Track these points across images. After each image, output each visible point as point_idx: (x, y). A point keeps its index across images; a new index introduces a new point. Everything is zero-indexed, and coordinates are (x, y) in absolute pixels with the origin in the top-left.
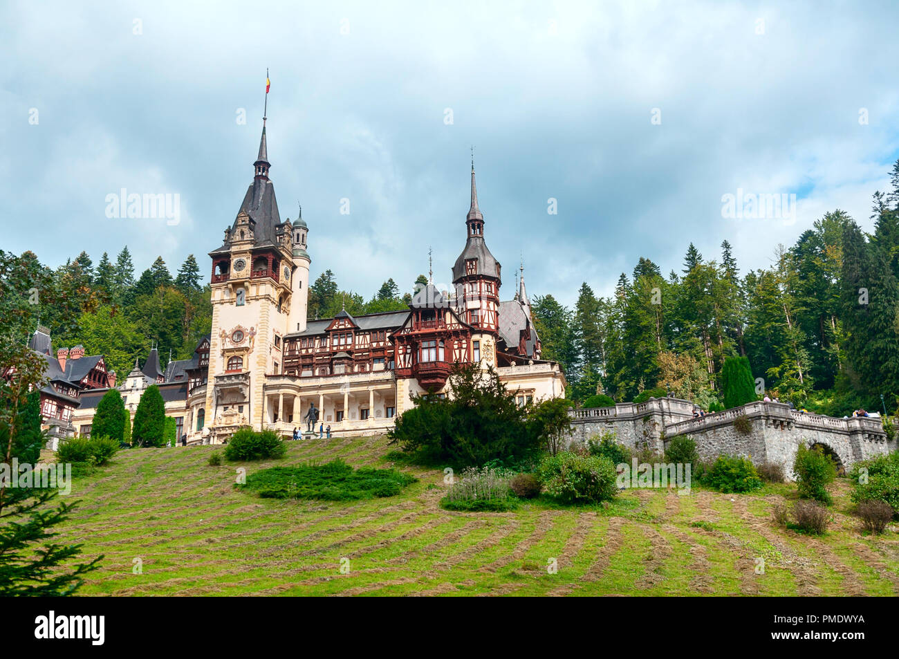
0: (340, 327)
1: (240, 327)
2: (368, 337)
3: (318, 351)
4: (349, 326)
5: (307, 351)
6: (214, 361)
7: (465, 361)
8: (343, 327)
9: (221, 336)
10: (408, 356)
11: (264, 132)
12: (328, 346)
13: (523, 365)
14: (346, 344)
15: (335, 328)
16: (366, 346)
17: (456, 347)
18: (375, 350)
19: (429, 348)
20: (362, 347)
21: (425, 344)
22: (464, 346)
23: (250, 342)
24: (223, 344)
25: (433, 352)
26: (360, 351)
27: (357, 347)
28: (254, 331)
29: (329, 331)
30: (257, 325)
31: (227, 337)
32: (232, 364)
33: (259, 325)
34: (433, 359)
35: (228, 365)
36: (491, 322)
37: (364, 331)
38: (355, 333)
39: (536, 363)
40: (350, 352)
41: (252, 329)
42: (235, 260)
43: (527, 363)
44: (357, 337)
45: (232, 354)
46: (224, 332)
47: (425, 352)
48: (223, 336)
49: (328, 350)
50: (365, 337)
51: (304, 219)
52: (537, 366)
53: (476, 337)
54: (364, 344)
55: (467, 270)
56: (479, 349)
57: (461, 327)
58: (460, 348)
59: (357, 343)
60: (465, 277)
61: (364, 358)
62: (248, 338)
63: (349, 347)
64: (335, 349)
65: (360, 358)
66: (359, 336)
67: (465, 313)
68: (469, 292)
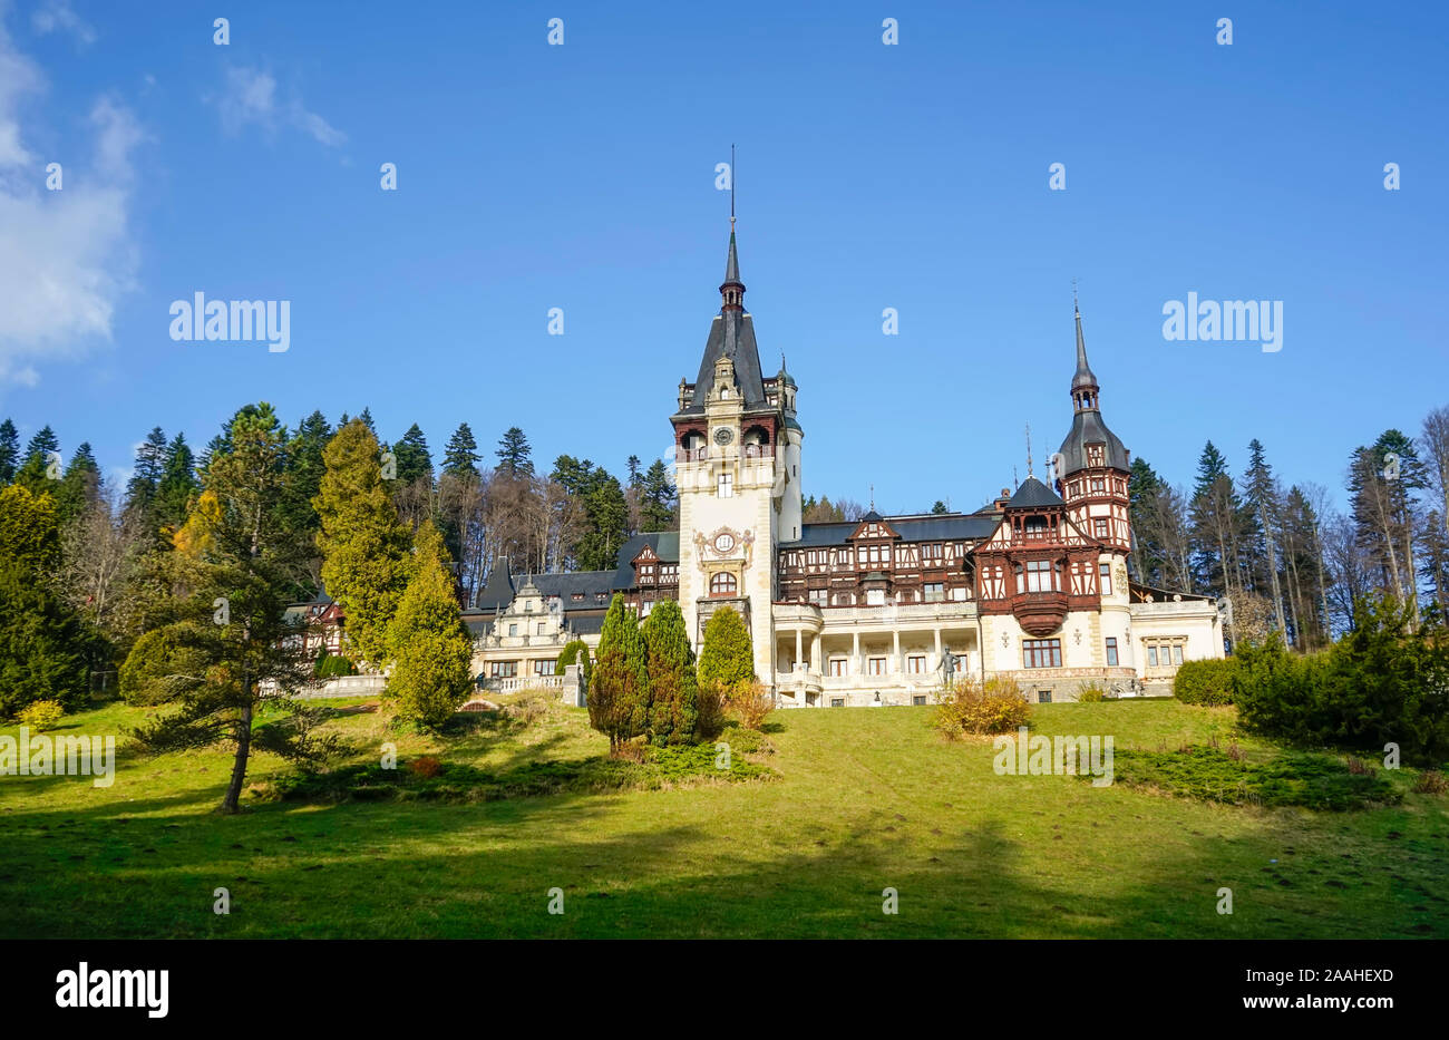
0: (871, 536)
1: (726, 529)
2: (915, 552)
3: (835, 569)
4: (886, 535)
5: (818, 569)
6: (688, 579)
7: (1092, 593)
8: (876, 535)
9: (696, 542)
10: (997, 583)
11: (733, 240)
12: (851, 562)
13: (1163, 601)
14: (880, 561)
15: (861, 536)
16: (913, 565)
17: (1075, 571)
18: (925, 571)
19: (1039, 571)
20: (907, 566)
21: (1032, 565)
22: (1089, 570)
23: (745, 552)
24: (701, 554)
25: (1046, 577)
26: (902, 571)
27: (898, 566)
28: (752, 535)
29: (852, 541)
30: (755, 527)
31: (707, 543)
32: (719, 584)
33: (759, 527)
34: (1047, 586)
35: (712, 584)
36: (1125, 537)
37: (909, 542)
38: (895, 544)
39: (1184, 599)
40: (885, 572)
41: (748, 533)
42: (716, 428)
43: (1171, 599)
44: (897, 552)
45: (719, 569)
46: (700, 535)
47: (1033, 577)
48: (700, 541)
49: (851, 568)
50: (909, 550)
51: (790, 373)
52: (1187, 603)
53: (1104, 558)
54: (910, 563)
55: (1089, 459)
56: (1109, 575)
57: (1083, 543)
58: (1082, 573)
59: (898, 560)
60: (1086, 470)
61: (910, 582)
62: (741, 546)
63: (886, 566)
64: (863, 567)
65: (904, 582)
66: (901, 549)
67: (1085, 523)
68: (1093, 492)
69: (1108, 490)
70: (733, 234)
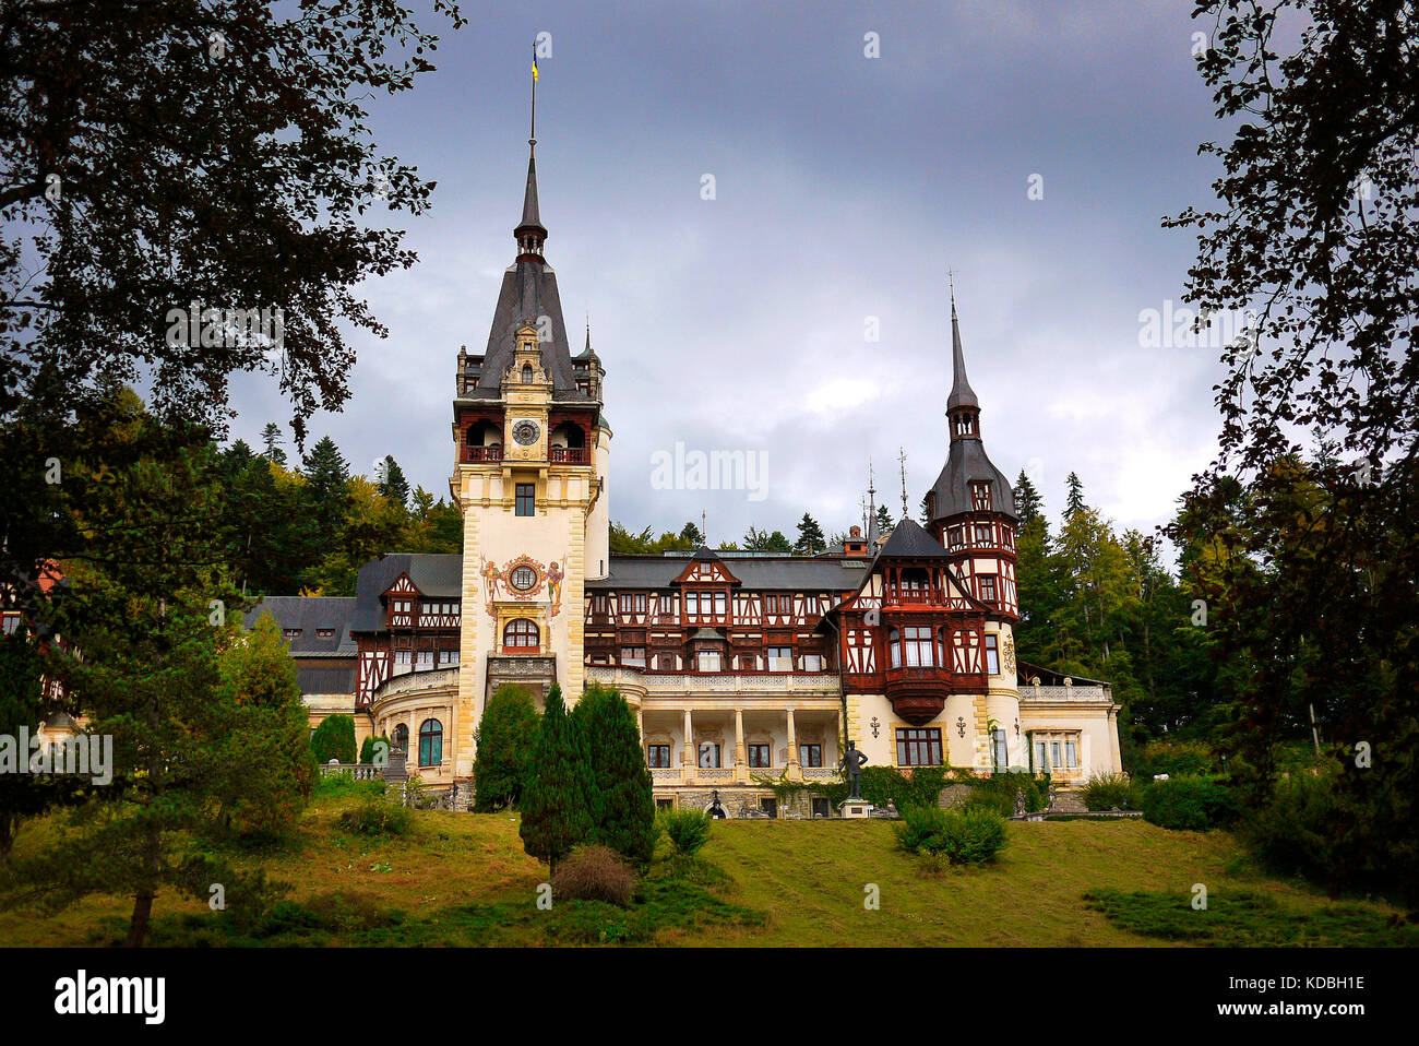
0: (703, 579)
1: (527, 559)
2: (757, 603)
3: (655, 621)
4: (721, 579)
5: (634, 620)
6: (474, 625)
7: (977, 671)
8: (709, 579)
9: (485, 574)
10: (866, 651)
11: (532, 169)
12: (677, 613)
13: (1051, 684)
14: (713, 614)
15: (691, 579)
16: (755, 622)
17: (958, 642)
18: (771, 630)
19: (918, 640)
20: (747, 622)
21: (910, 632)
22: (974, 642)
23: (551, 592)
24: (492, 592)
25: (927, 648)
26: (741, 628)
27: (736, 622)
28: (559, 570)
29: (679, 584)
30: (564, 560)
31: (500, 576)
32: (516, 634)
33: (570, 560)
34: (927, 661)
35: (506, 635)
36: (1014, 603)
37: (750, 591)
38: (733, 592)
39: (1076, 683)
40: (722, 630)
41: (554, 566)
42: (515, 421)
43: (1060, 683)
44: (735, 602)
45: (516, 614)
46: (491, 565)
47: (911, 648)
48: (491, 574)
49: (677, 621)
50: (750, 601)
51: (595, 349)
52: (1078, 688)
53: (991, 627)
54: (751, 618)
55: (974, 501)
56: (996, 649)
57: (968, 607)
58: (966, 645)
59: (736, 613)
60: (970, 513)
61: (751, 644)
62: (545, 583)
63: (721, 620)
64: (693, 620)
65: (742, 644)
66: (739, 599)
67: (968, 580)
68: (978, 542)
69: (995, 541)
70: (532, 160)
